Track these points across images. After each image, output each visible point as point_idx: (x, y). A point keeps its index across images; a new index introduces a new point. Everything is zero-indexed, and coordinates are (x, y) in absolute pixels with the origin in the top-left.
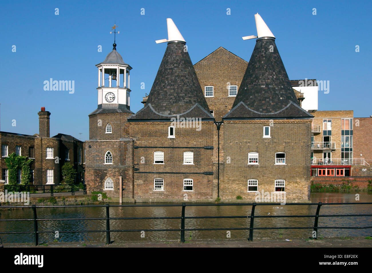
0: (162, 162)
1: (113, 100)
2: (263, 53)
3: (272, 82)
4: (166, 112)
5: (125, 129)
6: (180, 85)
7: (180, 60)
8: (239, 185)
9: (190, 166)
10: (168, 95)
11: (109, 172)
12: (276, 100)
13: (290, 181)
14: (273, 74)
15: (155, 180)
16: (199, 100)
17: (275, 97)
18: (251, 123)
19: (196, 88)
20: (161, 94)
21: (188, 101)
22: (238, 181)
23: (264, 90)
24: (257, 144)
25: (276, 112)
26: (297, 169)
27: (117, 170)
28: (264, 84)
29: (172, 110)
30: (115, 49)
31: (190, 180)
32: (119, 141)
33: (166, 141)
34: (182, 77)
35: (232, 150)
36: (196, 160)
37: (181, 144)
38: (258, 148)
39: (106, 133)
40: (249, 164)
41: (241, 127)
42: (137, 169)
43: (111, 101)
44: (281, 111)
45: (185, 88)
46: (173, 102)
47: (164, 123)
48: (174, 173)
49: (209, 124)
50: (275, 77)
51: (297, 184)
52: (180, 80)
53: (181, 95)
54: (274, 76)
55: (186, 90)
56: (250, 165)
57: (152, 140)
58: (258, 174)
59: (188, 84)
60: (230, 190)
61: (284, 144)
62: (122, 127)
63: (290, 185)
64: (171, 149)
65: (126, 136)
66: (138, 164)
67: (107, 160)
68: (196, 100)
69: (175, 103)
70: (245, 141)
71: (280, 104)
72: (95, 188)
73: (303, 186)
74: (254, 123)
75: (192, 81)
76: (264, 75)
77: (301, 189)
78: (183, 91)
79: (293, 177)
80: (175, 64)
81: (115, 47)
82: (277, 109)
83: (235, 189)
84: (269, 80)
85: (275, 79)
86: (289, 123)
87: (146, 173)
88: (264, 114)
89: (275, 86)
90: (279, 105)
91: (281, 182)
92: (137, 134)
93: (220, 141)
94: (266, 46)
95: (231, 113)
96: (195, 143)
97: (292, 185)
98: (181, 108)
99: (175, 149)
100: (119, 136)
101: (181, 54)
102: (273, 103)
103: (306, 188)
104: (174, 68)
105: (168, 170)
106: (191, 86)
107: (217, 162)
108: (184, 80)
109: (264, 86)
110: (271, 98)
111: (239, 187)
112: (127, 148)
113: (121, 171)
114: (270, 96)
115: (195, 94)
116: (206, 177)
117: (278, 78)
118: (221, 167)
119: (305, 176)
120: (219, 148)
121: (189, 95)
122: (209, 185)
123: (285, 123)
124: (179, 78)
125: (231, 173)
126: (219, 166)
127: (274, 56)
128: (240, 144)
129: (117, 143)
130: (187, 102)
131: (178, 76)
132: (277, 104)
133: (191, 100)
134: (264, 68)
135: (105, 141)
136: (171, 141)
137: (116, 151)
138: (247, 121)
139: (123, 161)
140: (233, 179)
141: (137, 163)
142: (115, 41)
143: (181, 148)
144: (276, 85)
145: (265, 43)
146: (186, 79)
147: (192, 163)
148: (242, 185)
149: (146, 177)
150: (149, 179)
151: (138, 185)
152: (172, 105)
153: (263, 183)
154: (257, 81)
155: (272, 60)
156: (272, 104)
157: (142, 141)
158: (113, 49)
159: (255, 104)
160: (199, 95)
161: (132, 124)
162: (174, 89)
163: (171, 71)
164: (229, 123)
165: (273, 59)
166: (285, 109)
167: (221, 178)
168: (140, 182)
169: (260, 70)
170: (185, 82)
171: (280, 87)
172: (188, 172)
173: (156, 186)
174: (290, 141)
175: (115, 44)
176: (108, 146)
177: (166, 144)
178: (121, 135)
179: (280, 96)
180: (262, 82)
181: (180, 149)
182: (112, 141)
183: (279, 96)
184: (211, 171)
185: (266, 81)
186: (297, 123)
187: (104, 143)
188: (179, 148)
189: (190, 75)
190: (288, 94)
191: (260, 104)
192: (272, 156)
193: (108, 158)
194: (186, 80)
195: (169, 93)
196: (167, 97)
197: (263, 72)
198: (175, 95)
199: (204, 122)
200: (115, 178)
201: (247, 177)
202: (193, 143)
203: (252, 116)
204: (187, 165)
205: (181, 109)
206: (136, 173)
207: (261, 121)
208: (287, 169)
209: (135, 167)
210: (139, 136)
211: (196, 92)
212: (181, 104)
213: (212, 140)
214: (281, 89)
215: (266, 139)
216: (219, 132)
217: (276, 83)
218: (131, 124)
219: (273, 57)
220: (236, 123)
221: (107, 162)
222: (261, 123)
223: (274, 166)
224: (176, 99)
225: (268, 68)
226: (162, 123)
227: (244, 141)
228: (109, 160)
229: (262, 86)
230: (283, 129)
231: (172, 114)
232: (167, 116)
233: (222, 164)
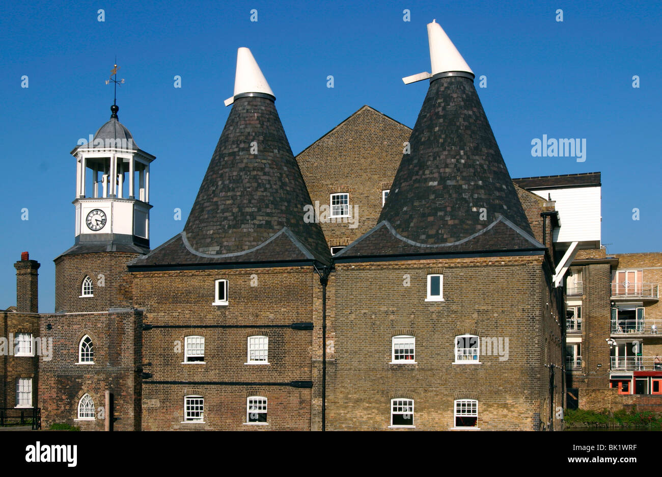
0: (201, 359)
1: (101, 226)
2: (440, 109)
3: (455, 173)
4: (211, 249)
5: (122, 288)
6: (249, 188)
7: (254, 134)
8: (370, 412)
9: (261, 368)
10: (219, 211)
11: (87, 382)
12: (461, 213)
13: (491, 403)
14: (460, 154)
15: (186, 400)
16: (293, 221)
17: (459, 208)
18: (398, 269)
19: (288, 194)
20: (207, 209)
21: (264, 222)
22: (367, 403)
23: (434, 192)
24: (412, 316)
25: (460, 240)
26: (506, 375)
27: (102, 376)
28: (435, 178)
29: (225, 243)
30: (116, 117)
31: (262, 398)
32: (106, 314)
33: (209, 312)
34: (254, 170)
35: (356, 332)
36: (274, 353)
37: (240, 319)
38: (415, 326)
39: (84, 296)
40: (394, 362)
41: (375, 279)
42: (148, 376)
43: (98, 227)
44: (471, 237)
45: (259, 194)
46: (230, 227)
47: (206, 274)
48: (226, 384)
49: (303, 272)
50: (463, 161)
51: (508, 409)
52: (250, 178)
53: (248, 210)
54: (461, 158)
55: (261, 200)
56: (394, 365)
57: (179, 311)
58: (415, 386)
59: (268, 186)
60: (350, 422)
61: (475, 315)
62: (114, 284)
63: (490, 412)
64: (220, 330)
65: (124, 303)
66: (150, 364)
67: (83, 355)
68: (284, 220)
69: (233, 228)
70: (384, 309)
71: (470, 222)
72: (57, 416)
73: (522, 415)
74: (404, 267)
75: (280, 179)
76: (438, 158)
77: (517, 421)
78: (253, 201)
79: (496, 393)
80: (241, 143)
81: (116, 113)
82: (461, 235)
83: (360, 419)
84: (448, 167)
85: (462, 166)
86: (487, 265)
87: (167, 383)
88: (428, 246)
89: (461, 182)
90: (467, 224)
91: (469, 405)
92: (149, 297)
93: (327, 311)
94: (449, 92)
95: (354, 247)
96: (271, 316)
97: (495, 413)
98: (245, 239)
99: (228, 330)
100: (108, 302)
101: (258, 122)
102: (452, 221)
103: (529, 419)
104: (239, 151)
105: (212, 376)
106: (274, 191)
107: (321, 359)
108: (258, 177)
109: (436, 183)
110: (449, 209)
111: (369, 416)
112: (123, 329)
113: (111, 379)
114: (447, 204)
115: (284, 208)
116: (296, 392)
117: (470, 162)
118: (330, 370)
119: (525, 392)
120: (324, 327)
121: (268, 211)
122: (301, 411)
123: (478, 266)
124: (248, 173)
125: (352, 385)
126: (324, 369)
127: (465, 115)
128: (373, 317)
129: (103, 319)
130: (260, 226)
131: (245, 169)
132: (462, 222)
133: (270, 221)
134: (438, 142)
135: (79, 315)
136: (220, 313)
137: (101, 335)
138: (387, 263)
139: (114, 357)
140: (356, 396)
141: (147, 361)
142: (115, 100)
143: (241, 327)
144: (463, 178)
145: (445, 85)
146: (265, 174)
147: (266, 362)
148: (376, 412)
149: (166, 393)
150: (173, 397)
151: (151, 411)
152: (227, 232)
153: (425, 408)
154: (421, 172)
155: (458, 124)
156: (450, 222)
157: (160, 314)
158: (112, 117)
159: (412, 224)
160: (295, 210)
161: (138, 276)
162: (233, 198)
163: (232, 158)
164: (348, 270)
165: (461, 120)
166: (481, 232)
167: (330, 396)
168: (154, 403)
169: (430, 148)
170: (260, 181)
171: (475, 185)
172: (256, 381)
173: (189, 412)
174: (490, 308)
175: (115, 105)
176: (85, 325)
177: (210, 320)
178: (113, 301)
179: (471, 204)
180: (431, 173)
181: (239, 329)
182: (93, 314)
183: (469, 204)
184: (308, 380)
185: (442, 170)
186: (505, 266)
187: (78, 318)
188: (237, 327)
189: (275, 167)
190: (493, 200)
191: (422, 224)
192: (447, 344)
193: (85, 350)
194: (262, 177)
195: (222, 207)
196: (218, 216)
197: (436, 150)
198: (235, 210)
199: (291, 268)
200: (99, 395)
201: (388, 392)
202: (268, 316)
203: (400, 251)
204: (254, 366)
205: (245, 242)
206: (146, 383)
207: (422, 261)
208: (482, 373)
209: (144, 371)
210: (153, 302)
211: (286, 204)
212: (245, 230)
213: (309, 309)
214: (477, 187)
215: (432, 304)
216: (325, 290)
217: (464, 174)
218: (135, 277)
219: (463, 116)
220: (363, 269)
221: (83, 360)
222: (420, 268)
223: (451, 366)
224: (235, 218)
225: (449, 140)
226: (201, 274)
227: (382, 309)
228: (87, 355)
229: (431, 183)
230: (473, 281)
231: (225, 252)
232: (212, 257)
233: (331, 363)
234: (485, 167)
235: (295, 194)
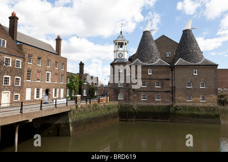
11: (121, 91)
13: (208, 96)
15: (142, 95)
22: (182, 96)
24: (191, 78)
25: (199, 63)
26: (211, 90)
29: (150, 62)
33: (147, 76)
35: (179, 81)
36: (161, 85)
37: (154, 77)
42: (133, 89)
43: (121, 57)
48: (151, 91)
51: (212, 97)
56: (188, 88)
58: (192, 92)
61: (204, 78)
69: (151, 58)
74: (189, 67)
77: (214, 100)
81: (121, 33)
84: (193, 48)
86: (206, 68)
87: (138, 91)
88: (193, 63)
89: (196, 51)
91: (203, 96)
93: (173, 76)
96: (161, 77)
98: (153, 61)
99: (152, 80)
107: (172, 86)
110: (195, 56)
113: (127, 90)
116: (167, 93)
118: (174, 88)
119: (215, 94)
120: (172, 80)
122: (168, 97)
128: (183, 78)
131: (150, 46)
132: (198, 59)
133: (157, 57)
136: (150, 76)
139: (127, 85)
140: (180, 94)
146: (154, 47)
150: (139, 94)
151: (134, 97)
153: (194, 97)
159: (188, 59)
162: (149, 52)
164: (177, 68)
166: (202, 61)
167: (174, 94)
172: (158, 91)
174: (207, 76)
179: (199, 55)
180: (190, 49)
184: (169, 91)
186: (210, 68)
192: (198, 84)
196: (147, 55)
200: (124, 94)
201: (186, 93)
203: (188, 64)
208: (206, 90)
213: (169, 76)
215: (195, 75)
216: (172, 72)
220: (181, 68)
221: (120, 86)
222: (192, 68)
223: (199, 88)
227: (185, 76)
230: (203, 71)
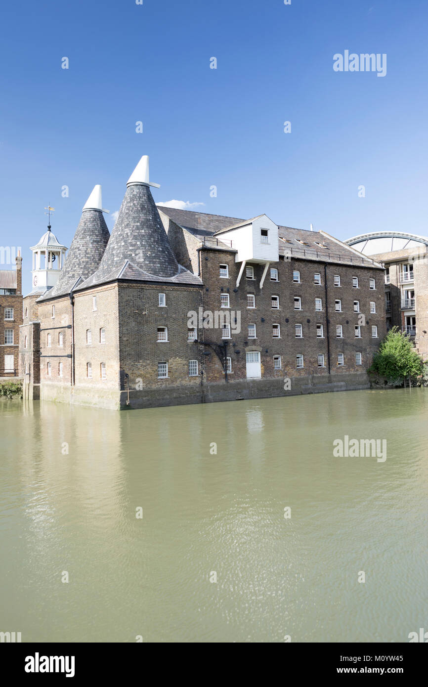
5: (35, 312)
8: (83, 370)
9: (61, 348)
12: (110, 262)
13: (108, 365)
16: (85, 272)
18: (87, 295)
22: (82, 365)
24: (90, 319)
25: (104, 277)
26: (111, 349)
30: (50, 230)
32: (29, 325)
33: (51, 321)
35: (79, 329)
36: (63, 341)
37: (57, 324)
38: (91, 324)
42: (41, 353)
44: (109, 275)
45: (74, 261)
48: (55, 356)
49: (69, 300)
51: (112, 368)
52: (73, 253)
53: (68, 270)
55: (74, 264)
56: (87, 345)
57: (46, 321)
58: (92, 356)
59: (78, 256)
60: (79, 376)
61: (104, 317)
62: (31, 311)
63: (108, 370)
68: (81, 272)
70: (84, 316)
71: (111, 267)
73: (116, 372)
75: (86, 251)
77: (114, 375)
78: (71, 265)
79: (109, 359)
82: (106, 274)
83: (81, 374)
87: (44, 356)
92: (41, 316)
96: (63, 322)
98: (63, 285)
99: (55, 330)
101: (84, 224)
103: (117, 374)
105: (52, 353)
106: (81, 258)
107: (73, 343)
108: (76, 252)
111: (83, 372)
112: (31, 332)
115: (83, 266)
116: (68, 361)
119: (116, 358)
120: (73, 327)
121: (75, 269)
125: (79, 356)
126: (74, 348)
128: (82, 320)
130: (69, 277)
131: (73, 249)
132: (108, 267)
133: (74, 275)
136: (53, 322)
137: (28, 335)
138: (84, 293)
139: (30, 345)
140: (79, 362)
146: (79, 250)
147: (62, 345)
153: (94, 368)
156: (105, 268)
157: (43, 324)
161: (40, 306)
164: (77, 297)
167: (75, 362)
172: (60, 355)
174: (107, 313)
176: (26, 331)
178: (31, 318)
182: (27, 325)
184: (70, 354)
187: (25, 327)
188: (56, 328)
190: (127, 252)
192: (98, 333)
199: (66, 297)
201: (86, 360)
207: (91, 290)
208: (106, 349)
210: (42, 318)
213: (70, 318)
215: (94, 312)
216: (73, 308)
222: (91, 294)
223: (99, 345)
226: (50, 303)
232: (53, 295)
234: (129, 234)
235: (92, 258)
